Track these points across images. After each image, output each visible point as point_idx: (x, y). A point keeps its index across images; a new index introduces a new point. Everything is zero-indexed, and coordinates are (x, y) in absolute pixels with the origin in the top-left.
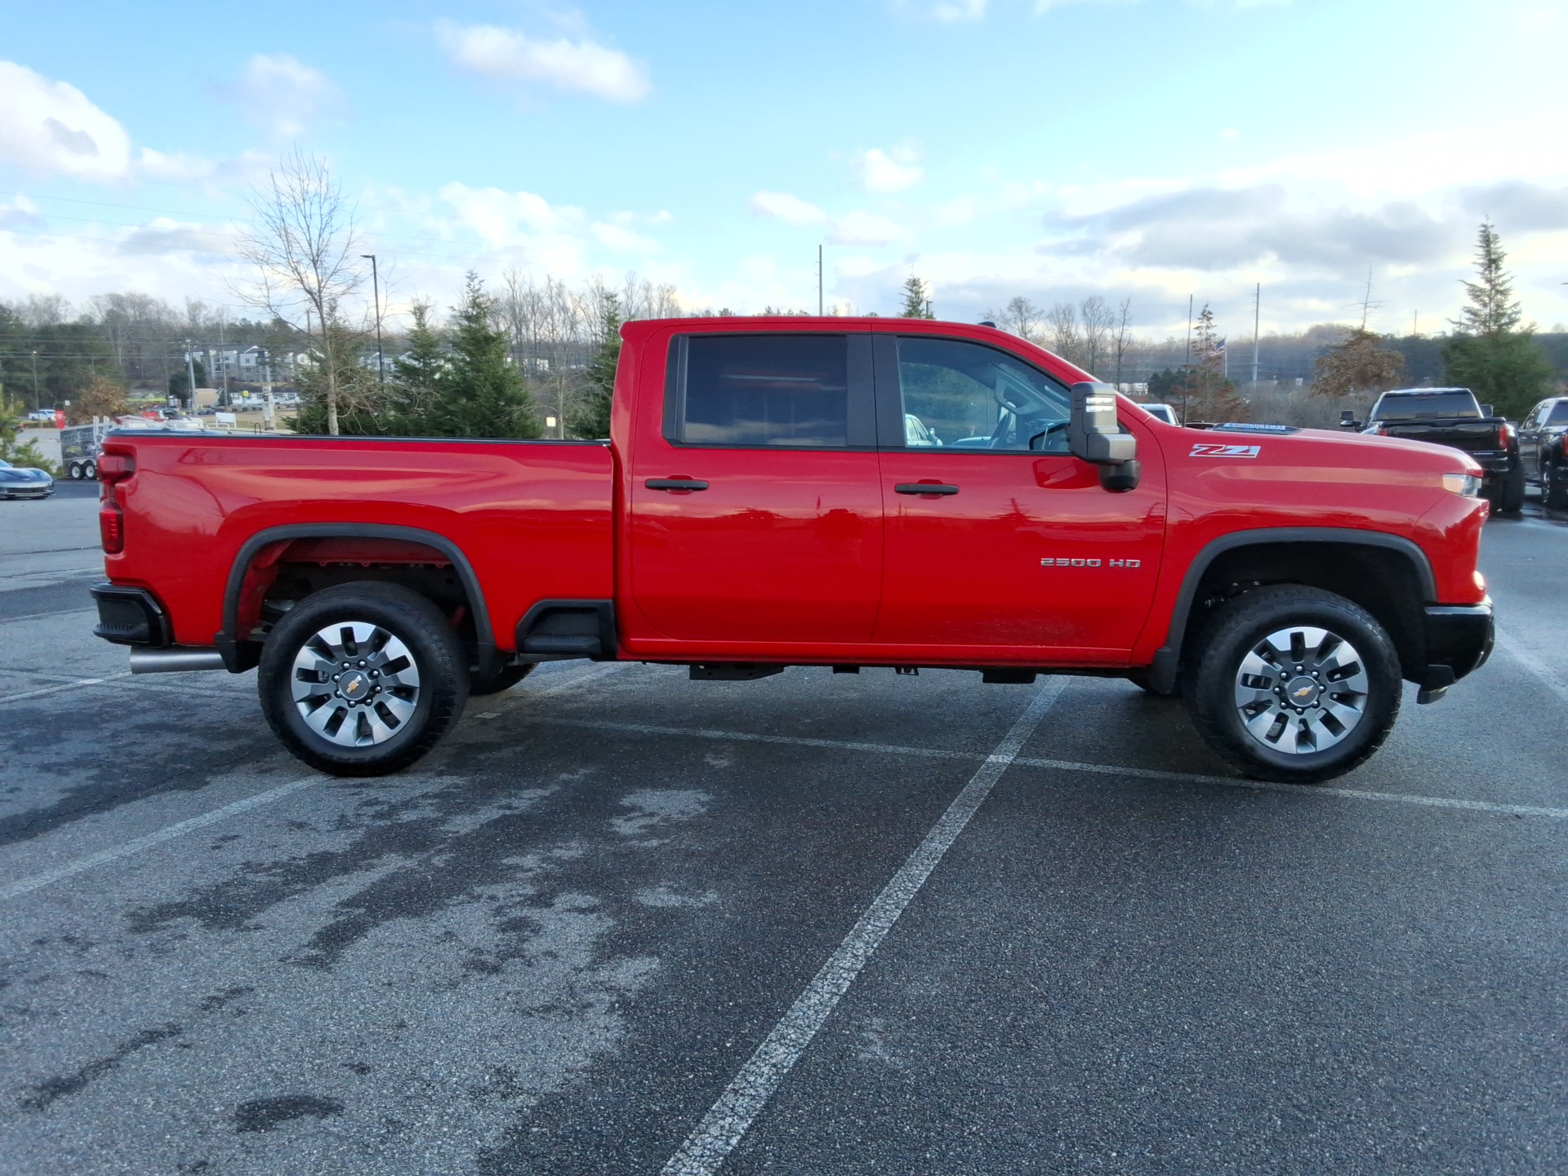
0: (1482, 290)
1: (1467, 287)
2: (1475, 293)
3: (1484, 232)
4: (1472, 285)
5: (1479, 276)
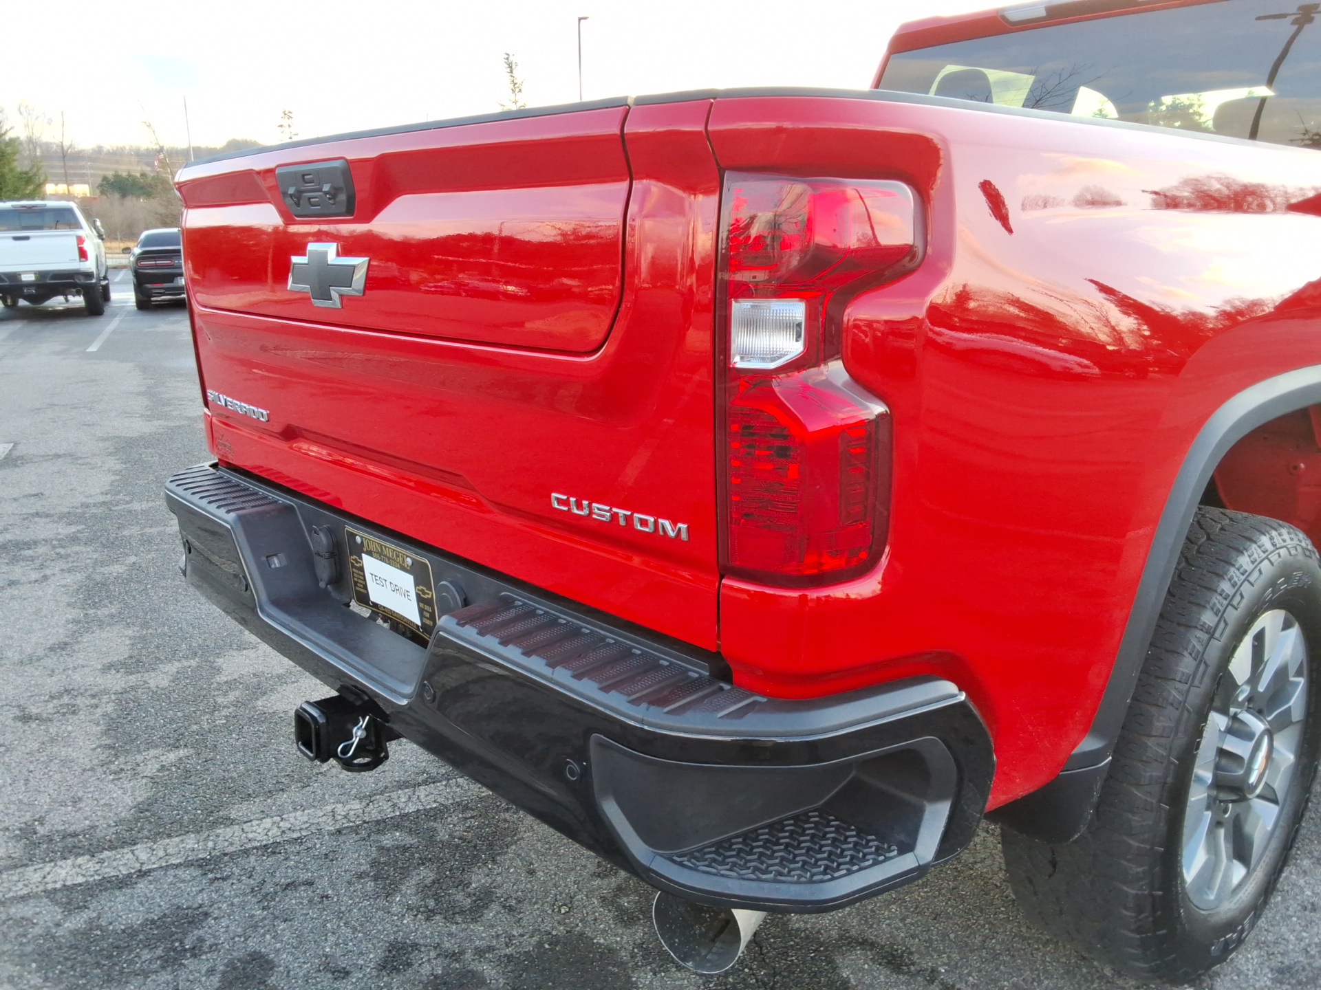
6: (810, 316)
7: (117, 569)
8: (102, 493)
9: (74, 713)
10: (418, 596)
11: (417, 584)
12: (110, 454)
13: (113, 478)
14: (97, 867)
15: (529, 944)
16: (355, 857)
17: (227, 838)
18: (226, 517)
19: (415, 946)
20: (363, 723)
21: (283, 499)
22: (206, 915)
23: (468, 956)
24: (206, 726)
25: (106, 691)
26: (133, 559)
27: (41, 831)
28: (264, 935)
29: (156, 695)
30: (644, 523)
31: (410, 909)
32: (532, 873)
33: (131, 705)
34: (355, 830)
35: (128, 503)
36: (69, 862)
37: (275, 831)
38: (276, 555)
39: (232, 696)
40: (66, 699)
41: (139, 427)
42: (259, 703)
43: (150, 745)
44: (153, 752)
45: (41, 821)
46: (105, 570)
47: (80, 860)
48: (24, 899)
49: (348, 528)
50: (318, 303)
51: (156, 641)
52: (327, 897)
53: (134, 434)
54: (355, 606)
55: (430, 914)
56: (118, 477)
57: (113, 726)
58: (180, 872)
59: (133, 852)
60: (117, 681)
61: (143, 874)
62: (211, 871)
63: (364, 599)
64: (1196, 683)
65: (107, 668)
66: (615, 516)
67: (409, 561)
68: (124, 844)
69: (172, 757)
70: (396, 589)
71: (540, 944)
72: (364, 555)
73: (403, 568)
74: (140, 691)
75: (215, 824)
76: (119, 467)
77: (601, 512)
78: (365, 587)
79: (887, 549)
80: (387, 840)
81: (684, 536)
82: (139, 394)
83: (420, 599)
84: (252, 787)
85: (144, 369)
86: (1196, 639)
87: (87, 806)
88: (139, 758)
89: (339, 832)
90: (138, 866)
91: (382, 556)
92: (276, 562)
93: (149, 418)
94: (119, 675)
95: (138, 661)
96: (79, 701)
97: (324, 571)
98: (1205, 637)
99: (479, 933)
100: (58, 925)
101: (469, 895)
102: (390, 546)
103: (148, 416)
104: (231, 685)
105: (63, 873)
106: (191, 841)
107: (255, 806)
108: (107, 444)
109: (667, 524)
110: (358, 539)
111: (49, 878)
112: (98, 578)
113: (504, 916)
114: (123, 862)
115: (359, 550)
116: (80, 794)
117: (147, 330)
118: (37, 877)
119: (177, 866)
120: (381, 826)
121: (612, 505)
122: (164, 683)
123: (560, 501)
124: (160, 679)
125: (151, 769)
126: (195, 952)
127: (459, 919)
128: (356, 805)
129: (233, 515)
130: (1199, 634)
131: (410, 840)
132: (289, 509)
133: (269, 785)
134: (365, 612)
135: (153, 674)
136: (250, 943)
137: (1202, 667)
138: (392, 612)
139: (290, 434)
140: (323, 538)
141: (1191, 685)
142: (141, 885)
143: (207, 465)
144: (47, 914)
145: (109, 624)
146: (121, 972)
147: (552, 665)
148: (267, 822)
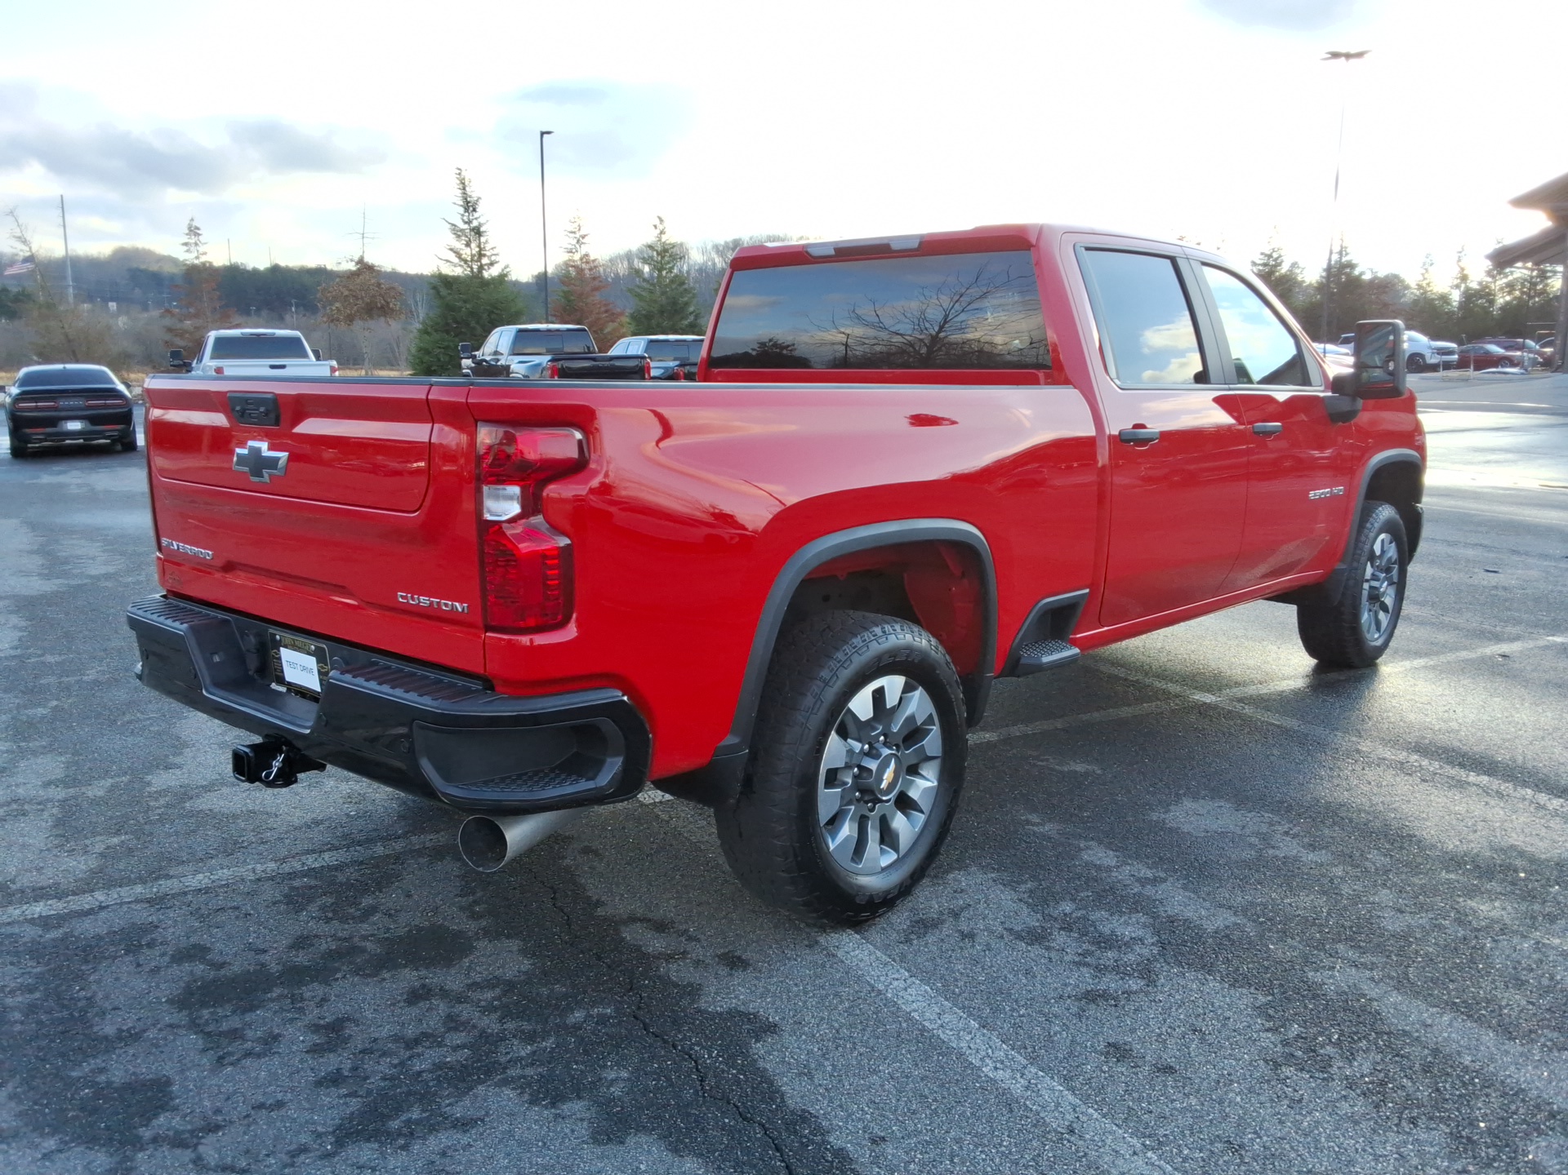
0: (462, 230)
1: (449, 226)
2: (457, 232)
3: (459, 174)
4: (453, 225)
5: (460, 216)
6: (522, 492)
7: (40, 711)
8: (12, 648)
9: (24, 815)
10: (319, 671)
11: (318, 663)
12: (11, 612)
13: (21, 634)
14: (65, 905)
15: (402, 932)
16: (269, 892)
17: (166, 886)
18: (179, 627)
19: (316, 936)
20: (281, 758)
21: (221, 615)
22: (157, 927)
23: (356, 939)
24: (142, 821)
25: (48, 800)
26: (55, 703)
27: (13, 887)
28: (202, 935)
29: (95, 802)
30: (446, 605)
31: (313, 918)
32: (409, 896)
33: (74, 809)
34: (272, 878)
35: (40, 656)
36: (41, 903)
37: (206, 880)
38: (216, 653)
39: (162, 801)
40: (15, 806)
41: (37, 586)
42: (187, 805)
43: (94, 834)
44: (98, 838)
45: (13, 881)
46: (30, 712)
47: (50, 902)
48: (9, 924)
49: (271, 631)
50: (254, 479)
51: (88, 765)
52: (250, 914)
53: (34, 593)
54: (274, 686)
55: (328, 920)
56: (25, 634)
57: (59, 823)
58: (133, 906)
59: (92, 896)
60: (59, 793)
61: (101, 908)
62: (158, 904)
63: (281, 680)
64: (815, 711)
65: (47, 784)
66: (432, 603)
67: (313, 647)
68: (84, 892)
69: (115, 840)
70: (304, 669)
71: (410, 931)
72: (282, 649)
73: (309, 653)
74: (80, 799)
75: (157, 879)
76: (23, 624)
77: (424, 601)
78: (282, 671)
79: (574, 616)
80: (297, 883)
81: (466, 611)
82: (31, 552)
83: (320, 673)
84: (184, 856)
85: (33, 526)
86: (815, 687)
87: (49, 872)
88: (88, 842)
89: (259, 880)
90: (97, 903)
91: (294, 647)
92: (217, 659)
93: (47, 577)
94: (59, 789)
95: (75, 779)
96: (26, 807)
97: (253, 663)
98: (822, 685)
99: (365, 929)
100: (41, 936)
101: (359, 910)
102: (301, 639)
103: (46, 575)
104: (160, 793)
105: (38, 909)
106: (139, 889)
107: (191, 867)
108: (7, 602)
109: (457, 604)
110: (278, 637)
111: (27, 913)
112: (24, 718)
113: (386, 919)
114: (86, 901)
115: (277, 645)
116: (41, 865)
117: (28, 482)
118: (17, 912)
119: (129, 903)
120: (293, 875)
121: (430, 597)
122: (101, 793)
123: (402, 597)
124: (97, 790)
125: (100, 847)
126: (150, 945)
127: (351, 922)
128: (272, 865)
129: (185, 625)
130: (818, 682)
131: (313, 883)
132: (226, 621)
133: (200, 855)
134: (283, 689)
135: (90, 788)
136: (192, 939)
137: (819, 702)
138: (301, 687)
139: (229, 567)
140: (252, 639)
141: (811, 713)
142: (103, 914)
143: (157, 596)
144: (31, 933)
145: (42, 753)
146: (95, 957)
147: (392, 688)
148: (200, 876)
